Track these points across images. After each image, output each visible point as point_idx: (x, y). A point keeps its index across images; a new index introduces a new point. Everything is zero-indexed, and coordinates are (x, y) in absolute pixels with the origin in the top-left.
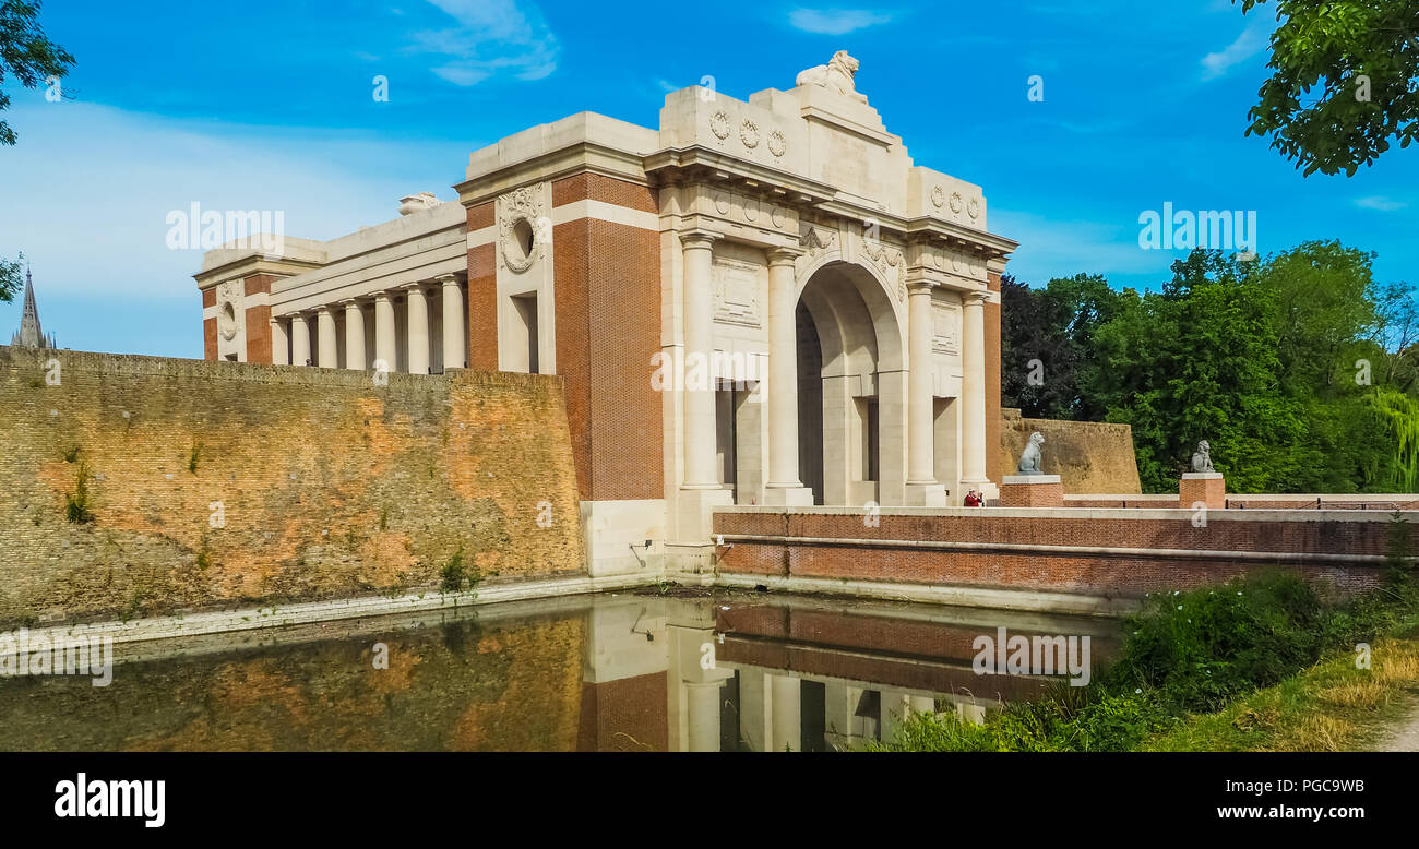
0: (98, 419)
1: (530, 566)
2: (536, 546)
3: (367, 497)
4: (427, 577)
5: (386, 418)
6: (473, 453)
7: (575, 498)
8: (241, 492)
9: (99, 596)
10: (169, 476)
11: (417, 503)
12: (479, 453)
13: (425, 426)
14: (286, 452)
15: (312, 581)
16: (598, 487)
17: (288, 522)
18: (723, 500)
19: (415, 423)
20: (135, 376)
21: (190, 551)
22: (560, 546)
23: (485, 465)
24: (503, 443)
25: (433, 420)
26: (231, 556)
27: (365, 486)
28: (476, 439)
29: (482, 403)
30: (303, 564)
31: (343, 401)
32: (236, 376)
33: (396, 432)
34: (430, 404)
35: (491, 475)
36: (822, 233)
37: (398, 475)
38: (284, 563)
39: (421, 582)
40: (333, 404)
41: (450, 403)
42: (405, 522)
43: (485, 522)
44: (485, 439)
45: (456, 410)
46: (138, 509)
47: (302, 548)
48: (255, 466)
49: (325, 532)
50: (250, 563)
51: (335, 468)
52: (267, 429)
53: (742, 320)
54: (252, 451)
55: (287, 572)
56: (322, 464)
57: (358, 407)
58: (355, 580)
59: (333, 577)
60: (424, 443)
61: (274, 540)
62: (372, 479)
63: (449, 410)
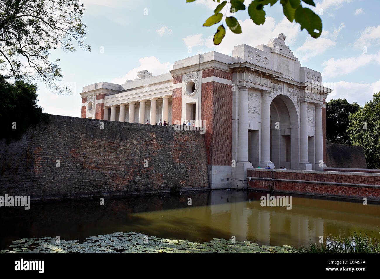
0: (85, 137)
1: (194, 185)
2: (196, 179)
3: (151, 162)
4: (167, 187)
5: (157, 139)
6: (179, 150)
7: (206, 164)
8: (119, 159)
9: (83, 188)
10: (102, 154)
11: (164, 164)
12: (181, 150)
13: (167, 142)
14: (131, 148)
15: (137, 187)
16: (214, 161)
17: (131, 169)
18: (249, 166)
19: (164, 141)
20: (94, 125)
21: (106, 176)
22: (202, 179)
23: (182, 154)
24: (187, 147)
25: (169, 139)
26: (116, 178)
27: (151, 159)
28: (180, 145)
29: (182, 135)
30: (135, 181)
31: (146, 133)
32: (119, 126)
33: (160, 143)
34: (168, 135)
35: (184, 156)
36: (277, 86)
37: (160, 156)
38: (130, 181)
39: (165, 188)
40: (143, 134)
41: (173, 135)
42: (161, 170)
43: (183, 171)
44: (183, 146)
45: (175, 137)
46: (93, 163)
47: (134, 177)
48: (123, 152)
49: (140, 172)
50: (121, 180)
51: (143, 153)
52: (126, 141)
53: (255, 112)
54: (123, 148)
55: (130, 183)
56: (140, 152)
57: (149, 135)
58: (148, 187)
59: (142, 186)
60: (167, 146)
61: (127, 174)
62: (153, 157)
63: (173, 137)
